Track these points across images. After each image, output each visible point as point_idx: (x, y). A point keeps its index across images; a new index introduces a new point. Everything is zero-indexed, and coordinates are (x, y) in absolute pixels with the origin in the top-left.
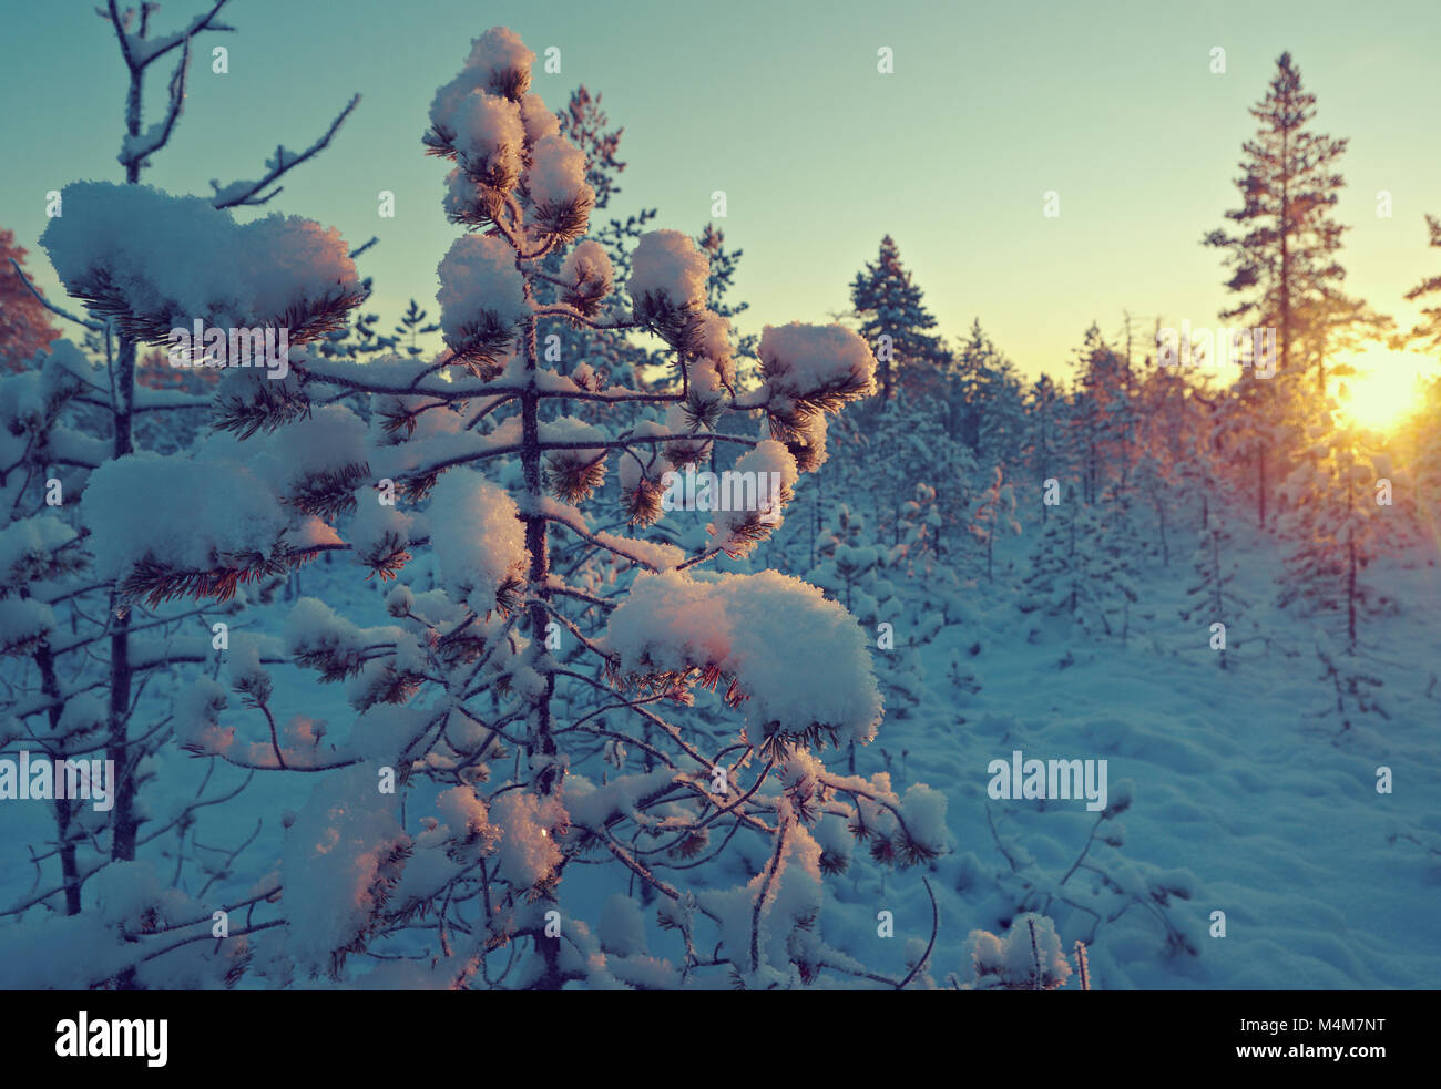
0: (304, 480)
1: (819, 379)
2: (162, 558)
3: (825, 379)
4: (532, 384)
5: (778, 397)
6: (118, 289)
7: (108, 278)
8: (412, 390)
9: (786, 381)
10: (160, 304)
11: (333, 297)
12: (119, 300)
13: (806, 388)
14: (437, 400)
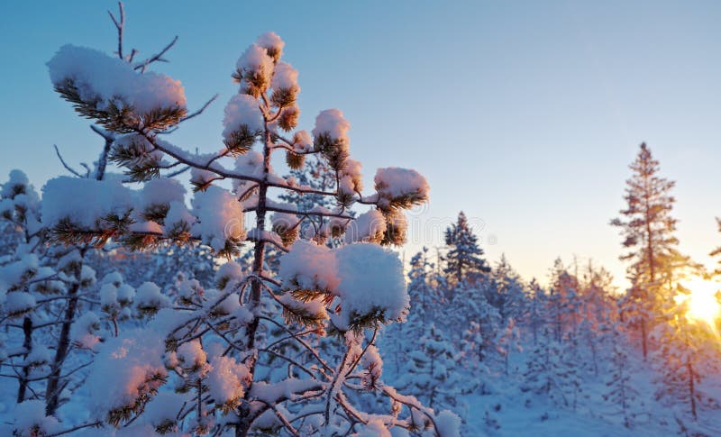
0: (150, 206)
1: (402, 192)
2: (73, 221)
3: (405, 192)
4: (266, 179)
5: (382, 199)
6: (76, 88)
7: (72, 82)
8: (206, 168)
9: (386, 191)
10: (94, 97)
11: (173, 109)
12: (76, 95)
13: (395, 195)
14: (218, 176)
